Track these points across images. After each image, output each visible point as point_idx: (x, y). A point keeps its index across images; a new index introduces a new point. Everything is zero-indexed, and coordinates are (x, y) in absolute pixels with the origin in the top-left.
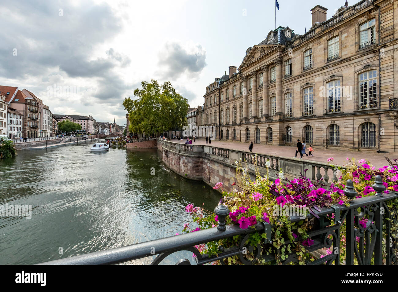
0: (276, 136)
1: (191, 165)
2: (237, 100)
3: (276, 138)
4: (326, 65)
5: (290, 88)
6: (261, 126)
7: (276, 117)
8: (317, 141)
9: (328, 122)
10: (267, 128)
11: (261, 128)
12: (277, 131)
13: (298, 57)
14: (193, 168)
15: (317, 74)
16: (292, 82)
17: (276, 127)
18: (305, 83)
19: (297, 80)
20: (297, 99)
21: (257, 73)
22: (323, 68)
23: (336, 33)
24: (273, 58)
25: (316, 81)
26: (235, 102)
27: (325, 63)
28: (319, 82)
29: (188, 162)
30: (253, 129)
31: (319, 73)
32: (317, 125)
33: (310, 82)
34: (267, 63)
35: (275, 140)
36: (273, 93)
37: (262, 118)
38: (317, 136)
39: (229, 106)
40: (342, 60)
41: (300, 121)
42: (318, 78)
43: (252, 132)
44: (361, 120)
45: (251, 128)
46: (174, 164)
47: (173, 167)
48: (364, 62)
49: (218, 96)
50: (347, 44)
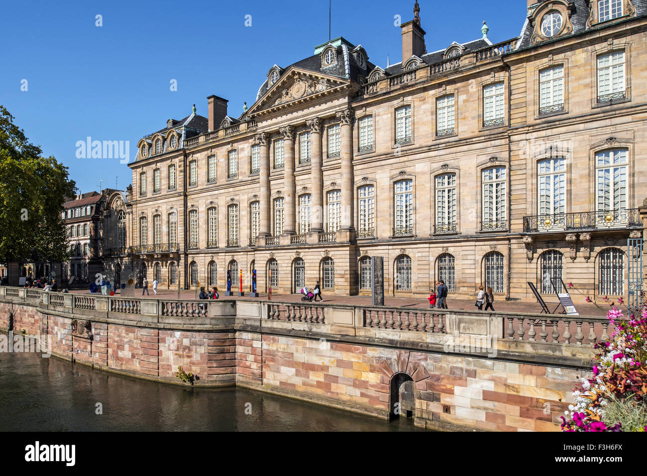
0: (342, 276)
1: (202, 350)
2: (242, 188)
3: (343, 280)
4: (434, 143)
5: (370, 176)
6: (306, 254)
7: (343, 236)
8: (420, 284)
9: (438, 250)
10: (321, 258)
11: (307, 257)
12: (344, 264)
13: (385, 117)
14: (210, 358)
15: (418, 156)
16: (373, 164)
17: (344, 256)
18: (398, 171)
19: (383, 163)
20: (383, 200)
21: (296, 130)
22: (430, 149)
23: (450, 89)
24: (335, 107)
25: (417, 170)
26: (237, 193)
27: (433, 139)
28: (423, 173)
29: (194, 344)
30: (287, 261)
31: (423, 155)
32: (420, 254)
33: (407, 170)
34: (322, 115)
35: (340, 284)
36: (333, 181)
37: (311, 235)
38: (420, 276)
39: (215, 201)
40: (460, 141)
41: (389, 245)
42: (422, 165)
43: (285, 268)
44: (486, 248)
45: (281, 258)
46: (133, 356)
47: (122, 364)
48: (490, 150)
49: (181, 171)
50: (467, 114)
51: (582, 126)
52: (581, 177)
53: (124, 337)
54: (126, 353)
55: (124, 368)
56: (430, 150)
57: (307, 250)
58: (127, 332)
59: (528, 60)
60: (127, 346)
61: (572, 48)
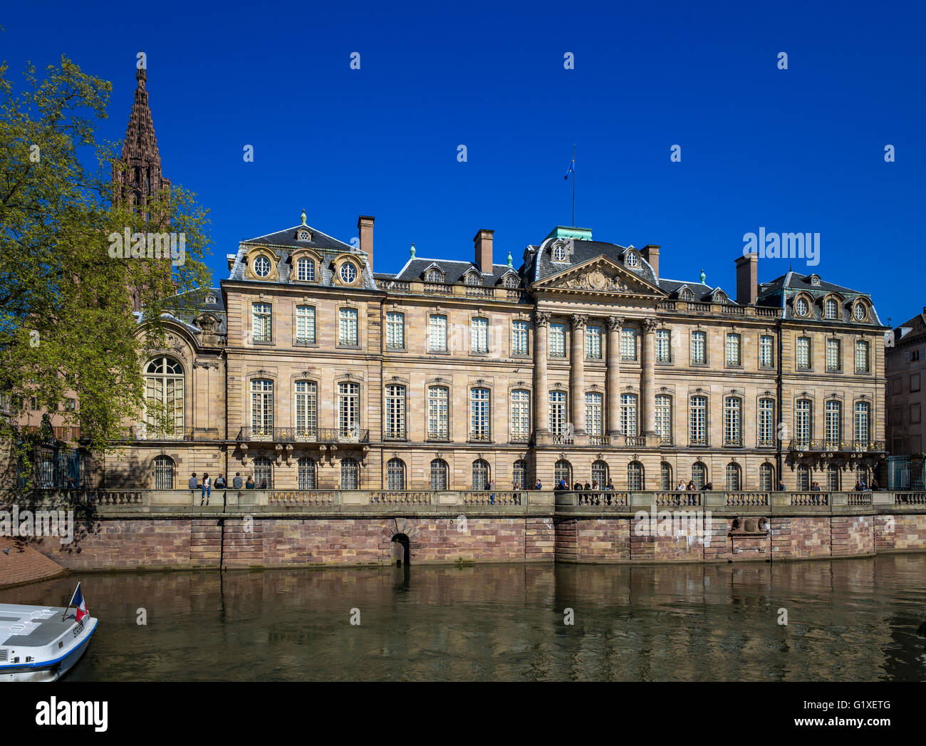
0: (653, 480)
2: (498, 369)
4: (726, 370)
5: (668, 387)
6: (610, 457)
7: (653, 441)
11: (613, 461)
12: (654, 469)
15: (713, 378)
16: (672, 376)
17: (655, 461)
18: (695, 388)
19: (682, 377)
20: (682, 411)
23: (738, 330)
24: (643, 313)
25: (712, 391)
26: (490, 374)
27: (725, 367)
28: (717, 394)
30: (585, 464)
31: (716, 378)
32: (714, 463)
33: (703, 388)
34: (627, 316)
36: (629, 385)
40: (745, 373)
42: (716, 386)
43: (582, 472)
44: (762, 460)
45: (578, 460)
46: (823, 543)
47: (809, 552)
48: (766, 386)
49: (375, 323)
50: (750, 354)
51: (820, 383)
52: (820, 415)
53: (812, 527)
54: (815, 541)
55: (811, 555)
56: (723, 376)
57: (612, 453)
58: (816, 523)
59: (793, 328)
60: (815, 535)
61: (816, 330)
